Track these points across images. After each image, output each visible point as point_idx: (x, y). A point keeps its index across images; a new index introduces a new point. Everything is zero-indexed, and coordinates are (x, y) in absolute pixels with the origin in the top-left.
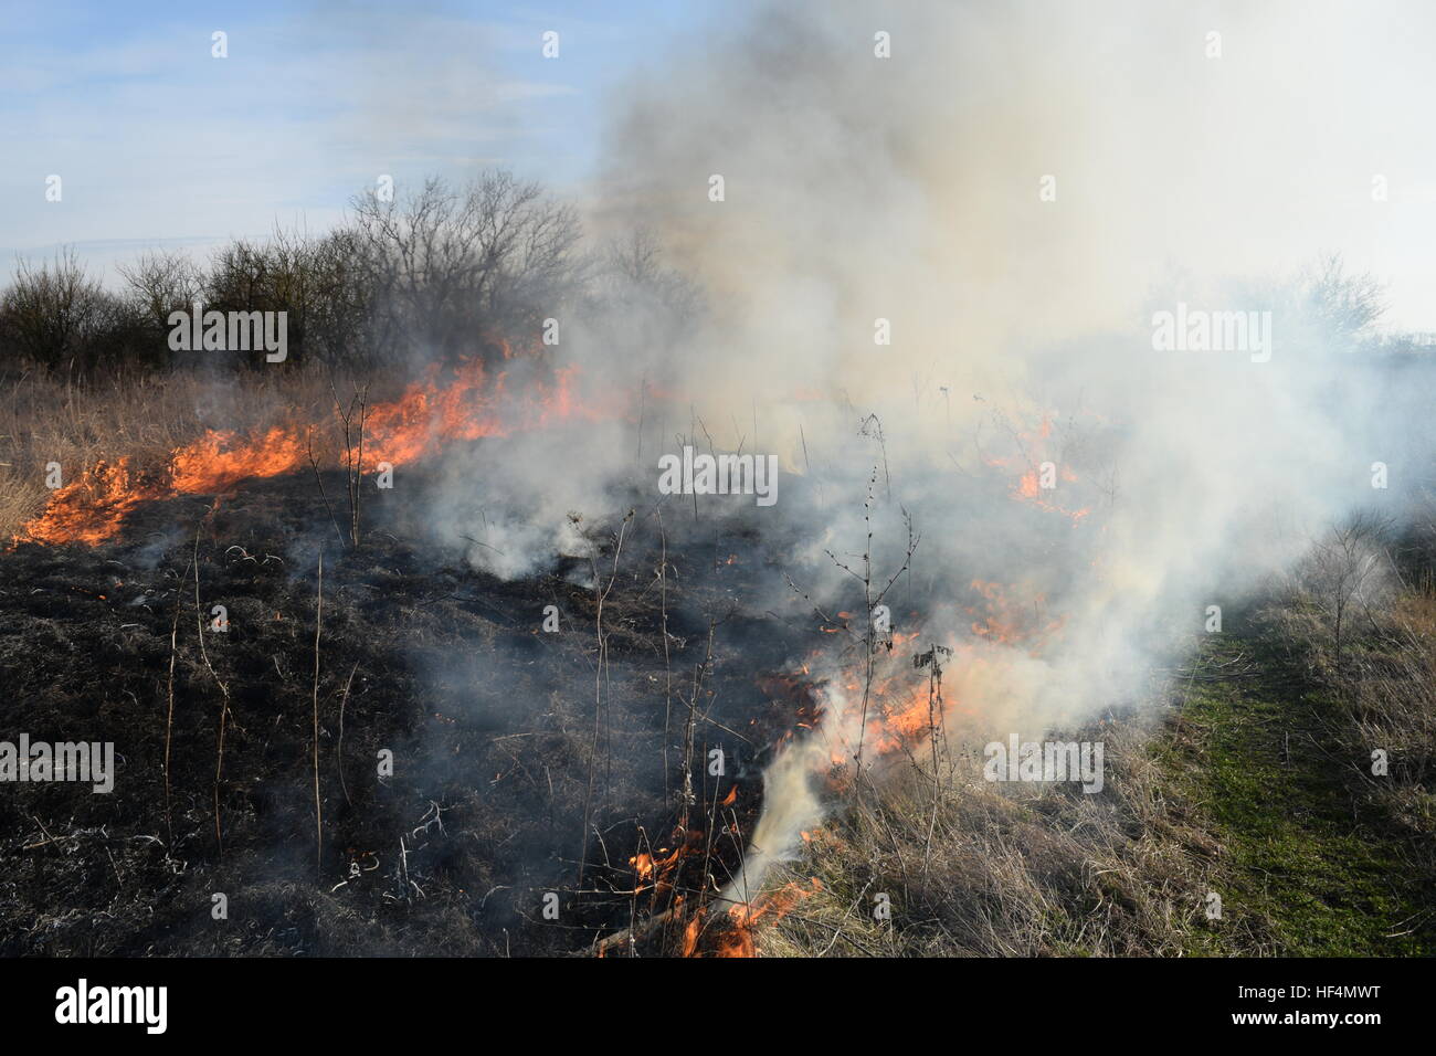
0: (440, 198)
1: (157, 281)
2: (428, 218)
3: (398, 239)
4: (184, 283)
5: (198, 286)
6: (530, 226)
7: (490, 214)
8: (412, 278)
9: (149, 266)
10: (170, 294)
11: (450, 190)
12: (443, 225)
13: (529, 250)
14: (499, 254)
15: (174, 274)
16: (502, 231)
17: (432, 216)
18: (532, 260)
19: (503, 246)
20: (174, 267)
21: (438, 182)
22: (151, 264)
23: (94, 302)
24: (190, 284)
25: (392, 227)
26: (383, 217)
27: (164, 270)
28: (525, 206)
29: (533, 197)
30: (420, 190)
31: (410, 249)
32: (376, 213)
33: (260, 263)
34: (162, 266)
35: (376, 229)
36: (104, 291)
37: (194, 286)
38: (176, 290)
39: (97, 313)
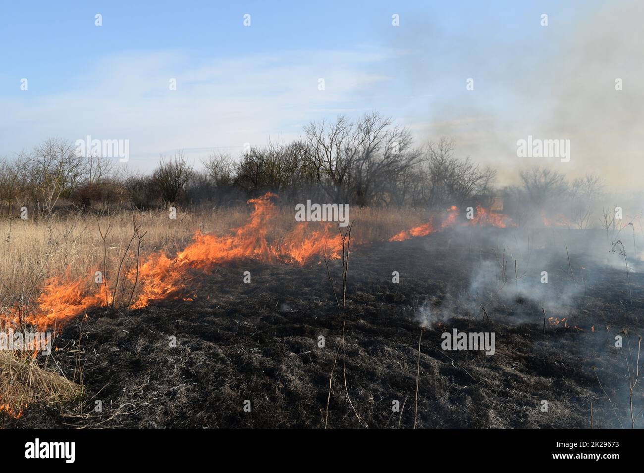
0: (344, 126)
1: (216, 166)
2: (338, 135)
3: (324, 145)
4: (228, 166)
5: (233, 168)
6: (387, 139)
7: (368, 132)
8: (330, 164)
9: (213, 159)
10: (221, 171)
11: (349, 123)
12: (345, 138)
13: (387, 149)
14: (371, 151)
15: (224, 163)
16: (373, 141)
17: (340, 135)
18: (387, 155)
19: (374, 148)
20: (224, 160)
21: (344, 118)
22: (214, 158)
23: (190, 175)
24: (230, 167)
25: (322, 140)
26: (318, 135)
27: (219, 161)
28: (385, 129)
29: (389, 124)
30: (335, 121)
31: (330, 150)
32: (314, 134)
33: (261, 158)
34: (219, 159)
35: (315, 141)
36: (194, 170)
37: (231, 168)
38: (224, 170)
39: (190, 181)
